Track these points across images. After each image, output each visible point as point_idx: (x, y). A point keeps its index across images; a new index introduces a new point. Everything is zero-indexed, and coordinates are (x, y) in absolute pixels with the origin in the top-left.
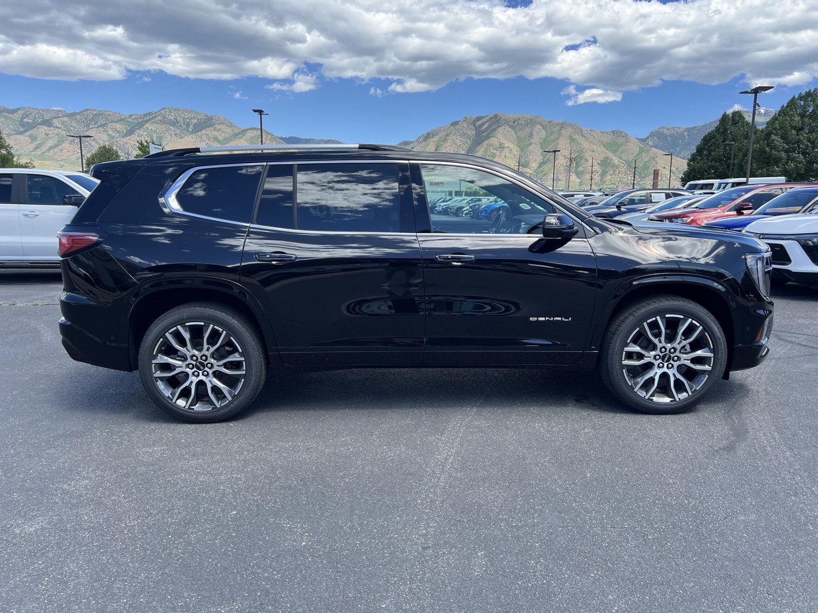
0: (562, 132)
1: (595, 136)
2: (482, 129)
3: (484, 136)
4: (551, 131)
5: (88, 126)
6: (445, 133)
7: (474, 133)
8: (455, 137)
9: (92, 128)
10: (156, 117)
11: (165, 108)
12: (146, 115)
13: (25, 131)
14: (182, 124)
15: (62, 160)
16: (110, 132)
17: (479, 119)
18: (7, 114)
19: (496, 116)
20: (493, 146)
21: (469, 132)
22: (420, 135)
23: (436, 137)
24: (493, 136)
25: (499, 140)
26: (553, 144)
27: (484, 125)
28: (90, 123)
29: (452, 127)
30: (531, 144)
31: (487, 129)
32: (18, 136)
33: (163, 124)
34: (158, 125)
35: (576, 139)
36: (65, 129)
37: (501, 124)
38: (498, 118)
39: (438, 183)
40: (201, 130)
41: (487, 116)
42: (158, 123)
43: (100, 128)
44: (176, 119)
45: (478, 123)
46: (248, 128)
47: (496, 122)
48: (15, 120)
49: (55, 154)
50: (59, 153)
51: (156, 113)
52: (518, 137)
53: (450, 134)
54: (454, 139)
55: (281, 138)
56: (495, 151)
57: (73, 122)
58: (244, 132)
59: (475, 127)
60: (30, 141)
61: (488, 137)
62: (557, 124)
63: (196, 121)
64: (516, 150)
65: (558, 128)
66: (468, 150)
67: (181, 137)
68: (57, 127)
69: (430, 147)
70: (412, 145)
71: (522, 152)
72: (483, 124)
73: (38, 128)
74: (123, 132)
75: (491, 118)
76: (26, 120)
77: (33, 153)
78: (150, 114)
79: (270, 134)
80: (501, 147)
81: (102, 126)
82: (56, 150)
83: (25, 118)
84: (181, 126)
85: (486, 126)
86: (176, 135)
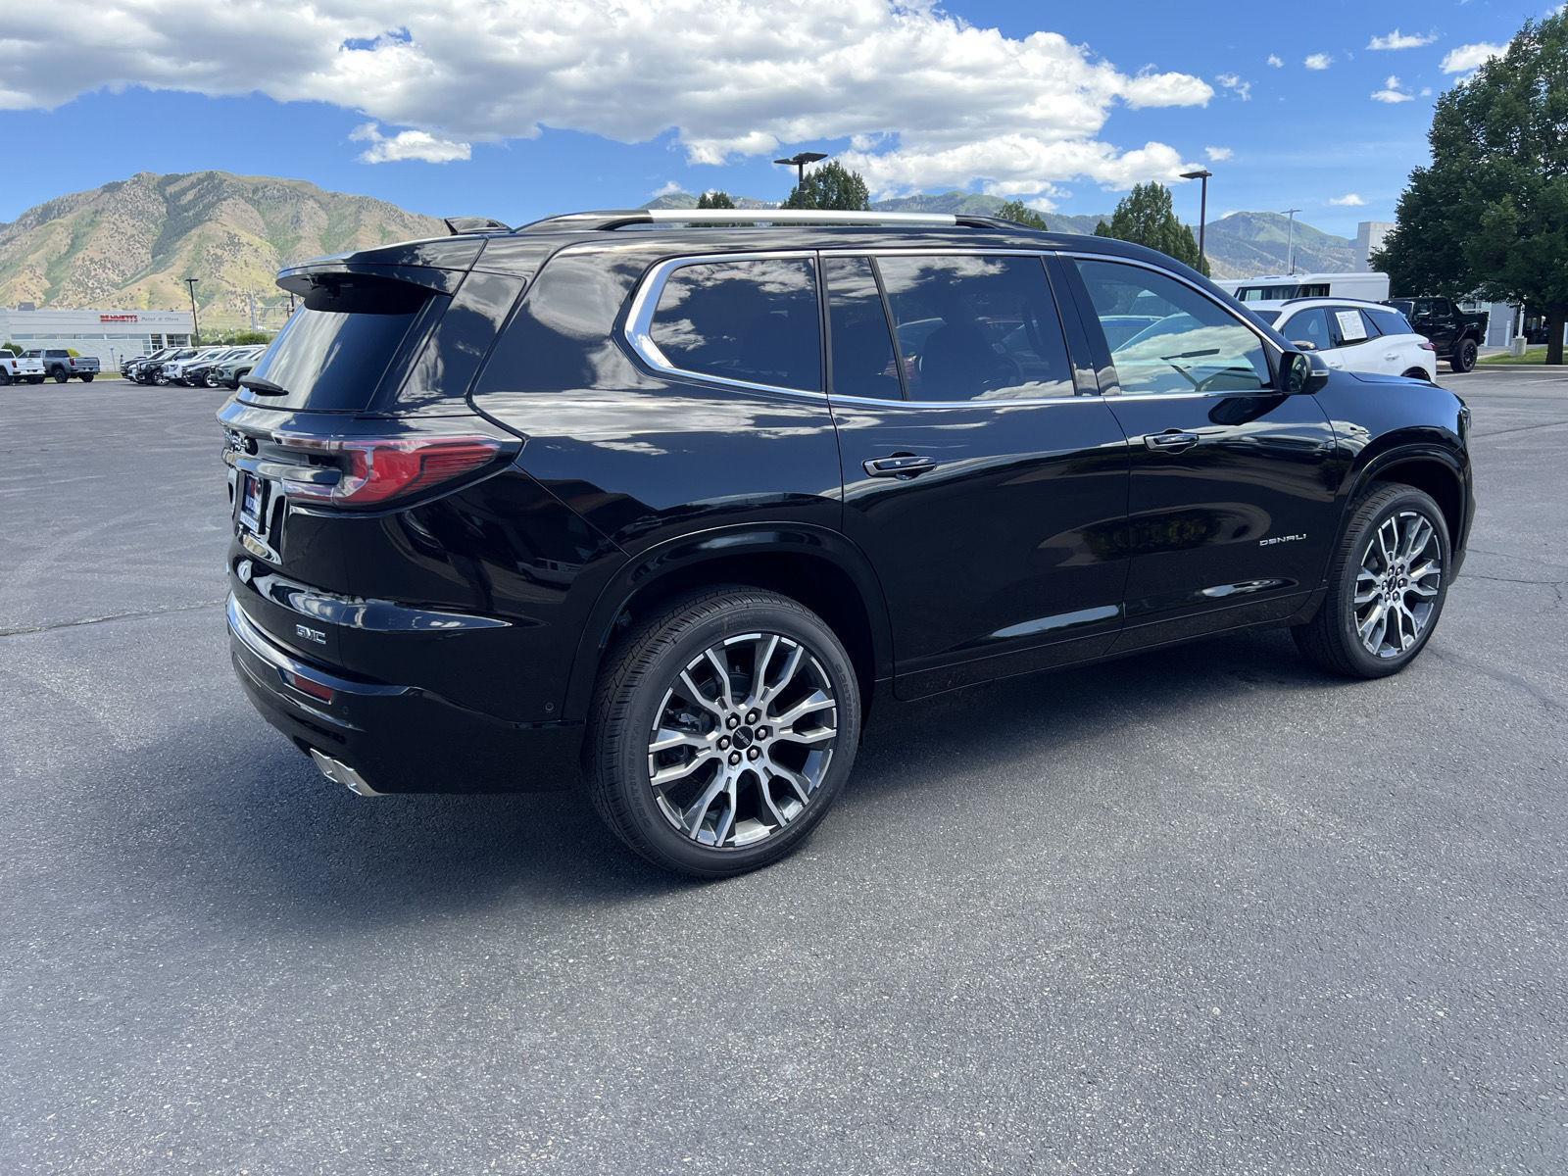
0: (361, 217)
1: (431, 229)
2: (182, 202)
3: (189, 217)
4: (340, 215)
6: (92, 208)
7: (165, 210)
8: (117, 216)
17: (171, 179)
19: (211, 176)
20: (214, 241)
21: (152, 208)
22: (26, 210)
23: (70, 216)
24: (210, 220)
25: (225, 228)
26: (347, 241)
27: (185, 194)
29: (107, 195)
30: (299, 238)
31: (193, 203)
35: (392, 232)
37: (226, 194)
38: (216, 182)
39: (123, 317)
41: (188, 176)
45: (171, 189)
47: (212, 189)
52: (268, 224)
53: (103, 209)
54: (118, 223)
56: (219, 252)
59: (164, 197)
61: (198, 220)
62: (350, 201)
64: (267, 250)
65: (353, 208)
66: (154, 248)
69: (56, 237)
70: (7, 232)
71: (282, 255)
72: (184, 192)
75: (200, 181)
80: (234, 243)
85: (190, 196)
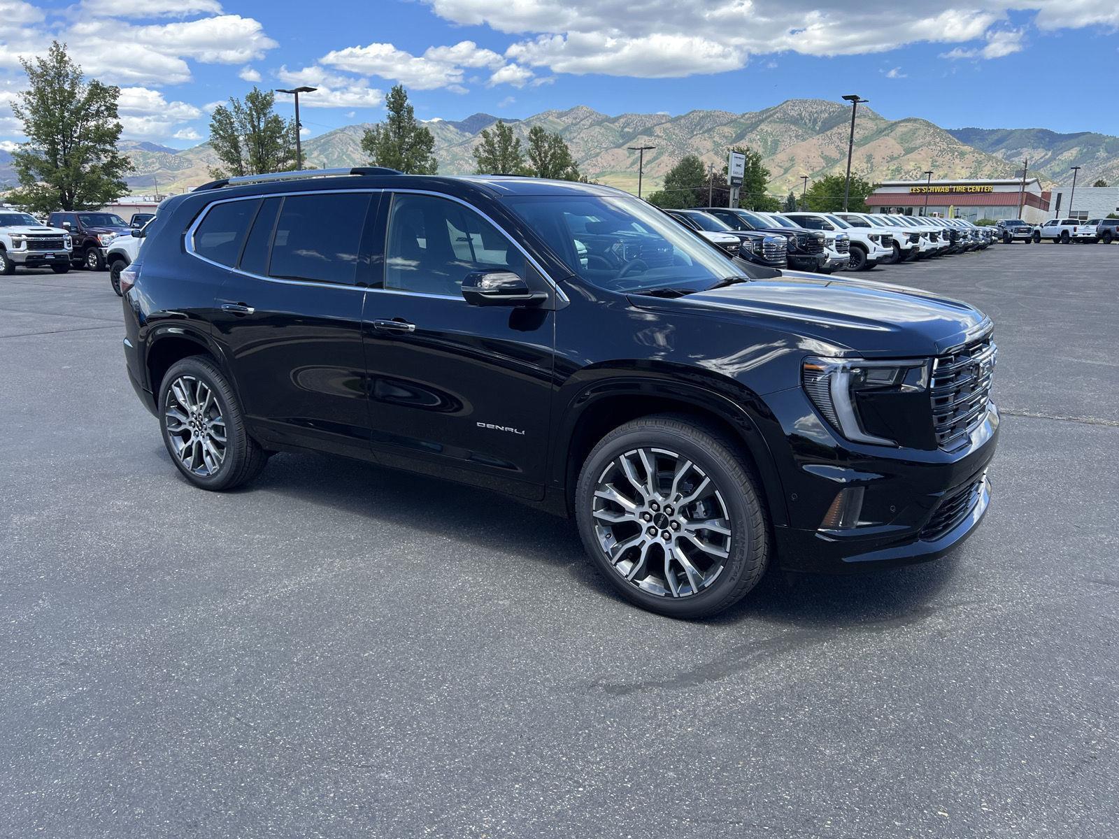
5: (692, 132)
9: (696, 135)
10: (775, 113)
11: (787, 102)
12: (762, 112)
13: (623, 144)
14: (807, 121)
15: (658, 177)
16: (717, 139)
18: (608, 124)
28: (695, 128)
32: (616, 150)
33: (782, 123)
34: (776, 124)
36: (667, 138)
40: (831, 128)
42: (777, 122)
43: (706, 134)
44: (800, 115)
46: (900, 120)
48: (614, 130)
49: (652, 169)
50: (657, 169)
51: (776, 108)
55: (950, 132)
57: (676, 128)
58: (893, 126)
60: (628, 155)
63: (827, 115)
67: (804, 140)
68: (658, 136)
73: (638, 139)
74: (732, 137)
76: (626, 130)
77: (629, 170)
78: (768, 110)
79: (934, 126)
81: (709, 130)
82: (653, 165)
83: (625, 127)
84: (805, 123)
86: (797, 137)
